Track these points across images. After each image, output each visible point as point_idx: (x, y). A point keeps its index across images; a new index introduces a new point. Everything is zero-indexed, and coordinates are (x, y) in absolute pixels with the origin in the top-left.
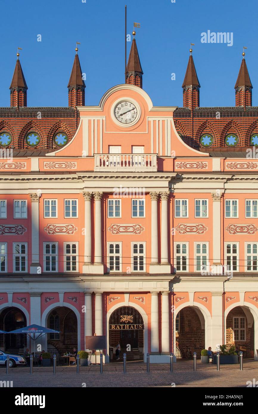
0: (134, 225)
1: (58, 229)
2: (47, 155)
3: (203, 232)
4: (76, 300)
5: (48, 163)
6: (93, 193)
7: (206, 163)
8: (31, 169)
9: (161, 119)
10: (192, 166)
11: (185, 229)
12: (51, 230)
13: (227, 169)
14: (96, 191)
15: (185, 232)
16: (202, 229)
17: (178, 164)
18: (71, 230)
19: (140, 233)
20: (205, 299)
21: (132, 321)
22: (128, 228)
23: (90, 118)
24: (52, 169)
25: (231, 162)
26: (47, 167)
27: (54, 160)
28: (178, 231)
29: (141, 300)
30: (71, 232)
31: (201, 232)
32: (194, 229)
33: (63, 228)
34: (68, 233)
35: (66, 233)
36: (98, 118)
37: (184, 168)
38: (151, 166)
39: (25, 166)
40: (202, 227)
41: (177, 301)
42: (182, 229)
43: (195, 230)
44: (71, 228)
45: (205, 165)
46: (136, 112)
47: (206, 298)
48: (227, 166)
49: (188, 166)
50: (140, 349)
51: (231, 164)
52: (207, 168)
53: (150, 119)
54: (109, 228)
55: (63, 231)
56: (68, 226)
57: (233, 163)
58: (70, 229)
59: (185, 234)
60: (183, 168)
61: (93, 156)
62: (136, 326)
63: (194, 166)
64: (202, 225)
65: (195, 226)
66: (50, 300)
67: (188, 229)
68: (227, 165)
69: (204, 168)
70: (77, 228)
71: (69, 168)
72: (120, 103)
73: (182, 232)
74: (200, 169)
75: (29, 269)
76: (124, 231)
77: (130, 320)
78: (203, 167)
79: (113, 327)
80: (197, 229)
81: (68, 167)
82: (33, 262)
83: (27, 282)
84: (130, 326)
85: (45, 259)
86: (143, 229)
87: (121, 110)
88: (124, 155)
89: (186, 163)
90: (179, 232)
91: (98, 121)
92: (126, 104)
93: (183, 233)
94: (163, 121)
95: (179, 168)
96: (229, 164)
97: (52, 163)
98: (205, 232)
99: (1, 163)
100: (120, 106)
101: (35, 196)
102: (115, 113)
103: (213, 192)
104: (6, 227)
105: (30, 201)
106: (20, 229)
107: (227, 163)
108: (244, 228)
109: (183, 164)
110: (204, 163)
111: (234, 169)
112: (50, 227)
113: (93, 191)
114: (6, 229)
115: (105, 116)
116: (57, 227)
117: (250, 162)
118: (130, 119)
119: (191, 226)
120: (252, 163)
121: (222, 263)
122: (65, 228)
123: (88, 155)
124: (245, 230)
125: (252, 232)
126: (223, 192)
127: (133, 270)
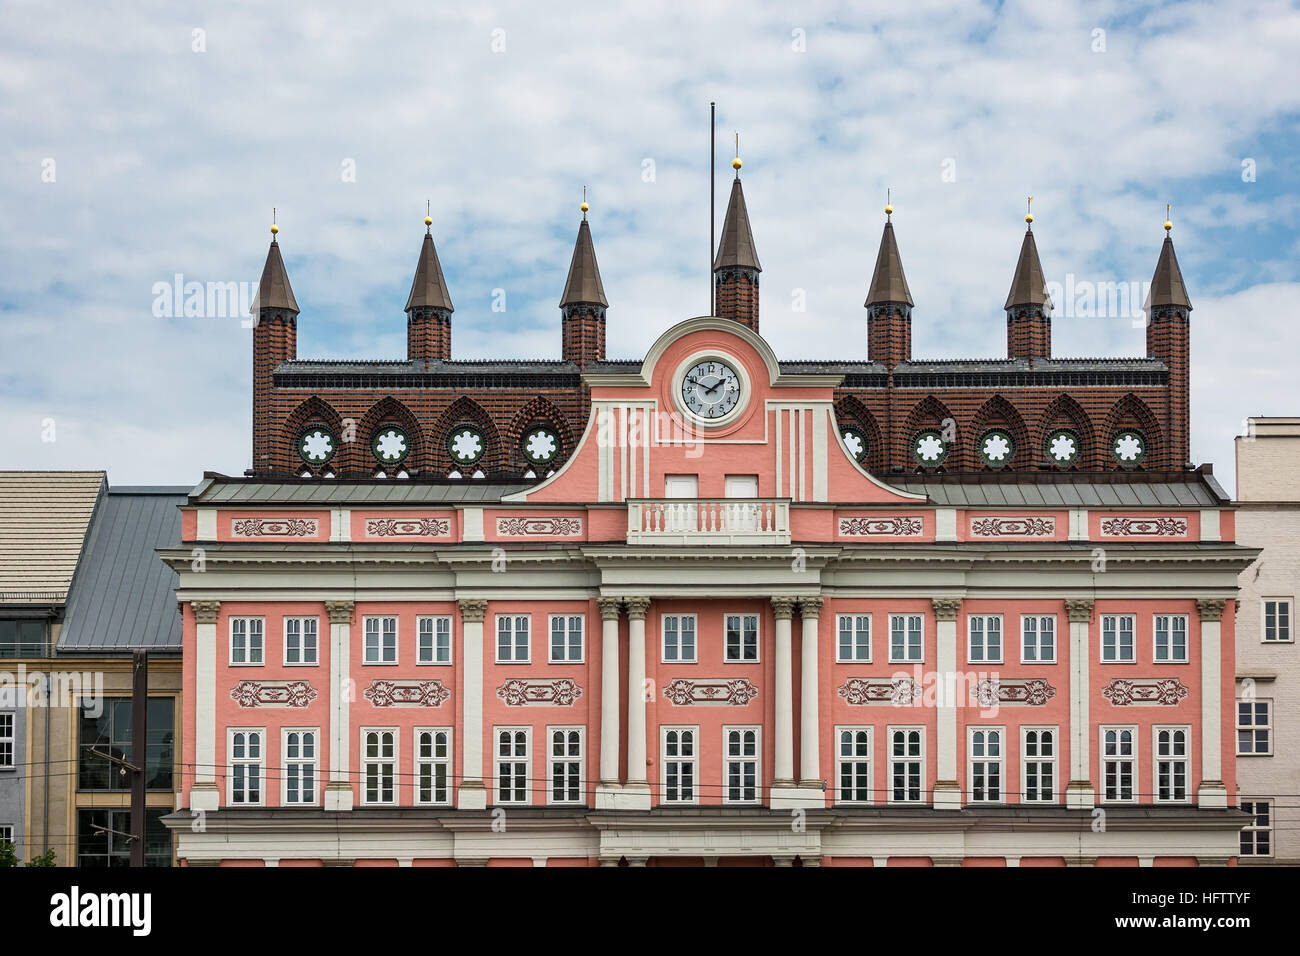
0: (731, 681)
1: (532, 692)
2: (503, 499)
5: (508, 520)
6: (623, 599)
7: (920, 520)
8: (464, 536)
9: (802, 408)
10: (882, 530)
11: (864, 693)
12: (513, 695)
13: (974, 536)
14: (629, 593)
15: (864, 701)
17: (847, 523)
18: (566, 695)
19: (745, 703)
22: (715, 689)
23: (617, 405)
24: (517, 535)
25: (984, 519)
26: (504, 532)
27: (523, 514)
28: (846, 699)
30: (565, 700)
32: (886, 691)
33: (545, 689)
34: (559, 702)
35: (553, 702)
36: (638, 406)
37: (862, 533)
38: (774, 529)
39: (446, 528)
42: (857, 692)
43: (889, 696)
44: (566, 690)
45: (915, 525)
46: (737, 388)
48: (975, 528)
49: (872, 528)
51: (985, 522)
52: (920, 534)
54: (665, 690)
55: (547, 696)
56: (559, 683)
57: (991, 520)
58: (564, 693)
59: (864, 705)
60: (858, 534)
61: (626, 504)
63: (886, 527)
65: (890, 684)
67: (873, 691)
68: (972, 524)
69: (913, 535)
70: (581, 690)
71: (561, 535)
72: (697, 364)
73: (856, 699)
74: (903, 535)
75: (455, 798)
76: (704, 696)
78: (911, 531)
81: (558, 531)
82: (466, 778)
83: (451, 832)
85: (497, 769)
86: (754, 692)
87: (699, 382)
88: (704, 504)
89: (866, 522)
90: (849, 699)
92: (711, 368)
93: (859, 703)
94: (809, 412)
95: (849, 534)
96: (979, 523)
97: (517, 520)
99: (385, 520)
100: (694, 373)
101: (473, 607)
102: (683, 390)
103: (937, 595)
104: (396, 688)
105: (459, 619)
106: (433, 691)
107: (973, 521)
108: (1018, 689)
109: (860, 523)
110: (913, 520)
111: (991, 536)
112: (512, 687)
113: (623, 594)
114: (396, 691)
115: (656, 400)
116: (529, 687)
117: (1035, 519)
118: (721, 407)
119: (878, 685)
120: (1039, 520)
121: (961, 782)
122: (549, 690)
123: (611, 500)
124: (1023, 695)
125: (1040, 699)
126: (963, 596)
127: (726, 800)
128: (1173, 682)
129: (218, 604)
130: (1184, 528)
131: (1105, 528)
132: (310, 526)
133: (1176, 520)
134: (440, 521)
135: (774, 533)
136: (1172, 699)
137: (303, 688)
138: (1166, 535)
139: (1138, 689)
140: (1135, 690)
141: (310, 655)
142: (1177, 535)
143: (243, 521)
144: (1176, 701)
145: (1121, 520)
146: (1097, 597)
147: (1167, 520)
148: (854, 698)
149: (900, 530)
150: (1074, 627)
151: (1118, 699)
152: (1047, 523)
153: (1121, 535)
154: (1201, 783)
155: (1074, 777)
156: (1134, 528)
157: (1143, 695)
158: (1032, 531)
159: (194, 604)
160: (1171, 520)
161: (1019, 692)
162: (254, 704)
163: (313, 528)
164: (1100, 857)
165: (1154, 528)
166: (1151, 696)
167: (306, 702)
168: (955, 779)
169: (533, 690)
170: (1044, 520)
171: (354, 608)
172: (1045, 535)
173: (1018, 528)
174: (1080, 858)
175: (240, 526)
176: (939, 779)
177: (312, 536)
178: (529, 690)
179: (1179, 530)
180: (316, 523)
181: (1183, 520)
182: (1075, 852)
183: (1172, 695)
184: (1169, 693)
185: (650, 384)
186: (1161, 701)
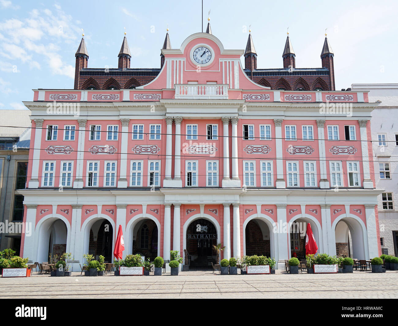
2: (136, 88)
3: (267, 152)
4: (157, 212)
5: (137, 94)
6: (173, 117)
7: (269, 95)
8: (123, 99)
9: (231, 61)
10: (256, 98)
11: (252, 150)
12: (137, 150)
13: (285, 100)
14: (175, 116)
15: (252, 153)
16: (266, 150)
17: (245, 96)
18: (155, 150)
20: (271, 211)
21: (206, 231)
23: (173, 60)
24: (140, 99)
25: (289, 95)
26: (136, 98)
27: (143, 92)
28: (246, 152)
29: (215, 211)
30: (154, 152)
31: (265, 152)
32: (259, 149)
34: (152, 152)
35: (150, 153)
36: (180, 60)
39: (118, 97)
40: (266, 148)
41: (246, 213)
42: (250, 150)
43: (260, 151)
44: (155, 149)
45: (267, 97)
46: (210, 55)
49: (253, 97)
50: (213, 257)
51: (289, 96)
52: (269, 99)
53: (221, 61)
55: (148, 151)
56: (153, 146)
57: (291, 95)
59: (252, 154)
60: (249, 99)
62: (210, 235)
63: (258, 97)
64: (266, 146)
65: (261, 147)
66: (134, 211)
67: (255, 149)
69: (267, 100)
70: (160, 149)
71: (154, 99)
72: (198, 48)
73: (250, 152)
74: (263, 100)
75: (117, 184)
77: (205, 230)
79: (190, 237)
80: (263, 150)
82: (121, 177)
83: (115, 196)
84: (204, 236)
85: (131, 175)
87: (198, 53)
88: (200, 86)
89: (252, 96)
90: (247, 152)
91: (180, 61)
92: (202, 49)
93: (251, 153)
94: (233, 62)
96: (287, 96)
97: (140, 94)
98: (269, 152)
99: (98, 95)
100: (197, 50)
101: (125, 121)
102: (194, 55)
103: (275, 118)
104: (99, 148)
105: (121, 126)
106: (112, 149)
107: (285, 96)
108: (302, 149)
109: (250, 96)
110: (266, 95)
111: (291, 100)
112: (137, 147)
113: (173, 116)
114: (99, 149)
115: (185, 58)
116: (143, 147)
117: (305, 95)
118: (205, 61)
119: (257, 147)
120: (306, 96)
121: (285, 179)
122: (149, 148)
123: (171, 88)
124: (303, 151)
125: (309, 152)
126: (283, 119)
127: (207, 185)
128: (352, 147)
129: (43, 120)
130: (352, 98)
131: (327, 98)
132: (75, 97)
134: (116, 95)
135: (222, 95)
136: (352, 152)
137: (69, 148)
138: (347, 100)
139: (341, 149)
140: (340, 149)
141: (72, 137)
142: (350, 100)
143: (53, 95)
144: (353, 153)
145: (333, 96)
146: (326, 119)
147: (347, 96)
148: (249, 152)
149: (262, 98)
150: (319, 129)
151: (334, 152)
152: (309, 96)
153: (332, 100)
154: (363, 180)
155: (322, 178)
156: (336, 98)
157: (342, 151)
158: (304, 99)
159: (35, 120)
160: (348, 96)
161: (302, 150)
162: (53, 153)
163: (76, 97)
164: (332, 205)
165: (342, 98)
166: (345, 151)
167: (70, 152)
168: (283, 178)
169: (144, 148)
170: (308, 95)
171: (87, 122)
172: (308, 100)
173: (300, 98)
174: (326, 205)
175: (52, 96)
176: (278, 178)
177: (75, 99)
178: (143, 148)
179: (351, 99)
180: (77, 95)
181: (352, 96)
182: (324, 203)
183: (352, 151)
184: (351, 150)
185: (183, 53)
186: (349, 153)
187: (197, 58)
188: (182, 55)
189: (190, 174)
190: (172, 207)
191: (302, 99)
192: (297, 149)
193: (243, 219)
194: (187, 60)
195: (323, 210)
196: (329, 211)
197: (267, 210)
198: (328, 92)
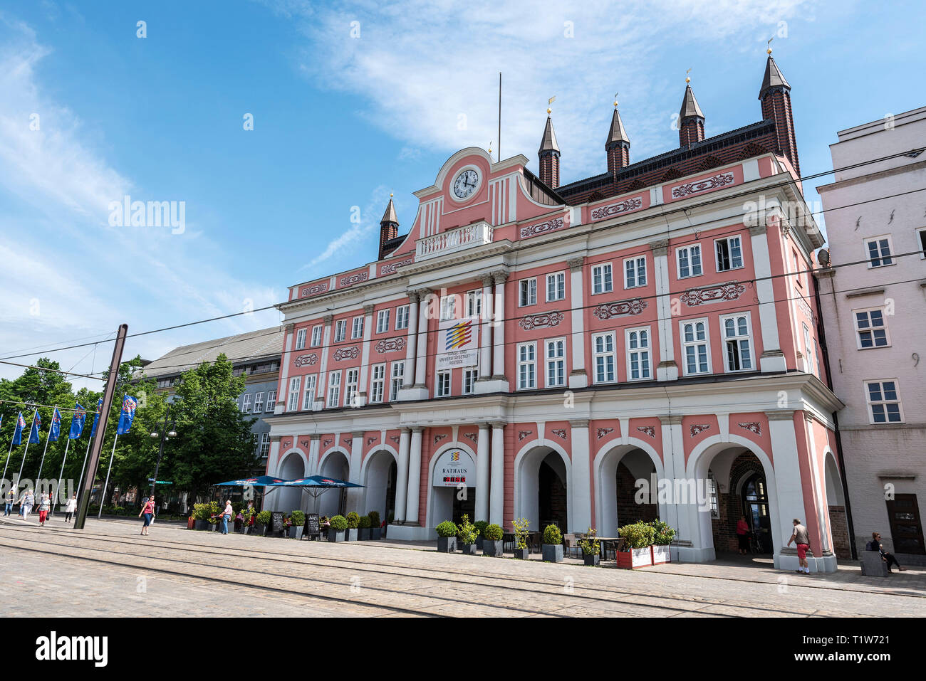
2: (385, 257)
3: (557, 323)
4: (399, 440)
5: (386, 267)
6: (417, 291)
8: (369, 278)
9: (505, 179)
10: (542, 230)
11: (533, 322)
12: (381, 348)
13: (591, 219)
14: (420, 287)
15: (533, 327)
16: (555, 318)
17: (526, 230)
18: (400, 345)
20: (562, 434)
23: (428, 204)
24: (388, 272)
25: (599, 208)
26: (384, 272)
27: (391, 262)
28: (523, 328)
29: (473, 437)
30: (400, 347)
31: (554, 323)
32: (544, 320)
34: (397, 349)
36: (437, 201)
37: (533, 234)
39: (366, 276)
40: (556, 314)
41: (521, 439)
42: (529, 323)
43: (546, 322)
44: (400, 342)
45: (561, 221)
46: (477, 179)
47: (564, 433)
48: (594, 215)
49: (538, 229)
51: (599, 210)
52: (563, 225)
53: (491, 183)
55: (393, 347)
56: (398, 339)
57: (603, 208)
60: (530, 235)
63: (544, 227)
65: (547, 314)
66: (372, 441)
67: (537, 321)
68: (592, 214)
69: (558, 228)
70: (406, 342)
72: (460, 174)
73: (528, 327)
74: (555, 229)
78: (557, 226)
80: (550, 320)
82: (361, 392)
83: (352, 418)
85: (372, 385)
87: (461, 182)
89: (535, 227)
90: (525, 327)
91: (437, 203)
92: (467, 174)
93: (531, 329)
94: (508, 180)
95: (527, 236)
96: (597, 211)
97: (389, 266)
98: (560, 323)
99: (347, 278)
100: (460, 178)
102: (454, 188)
103: (570, 258)
104: (343, 351)
105: (364, 316)
106: (355, 351)
107: (592, 212)
108: (623, 306)
109: (532, 228)
110: (559, 219)
111: (603, 217)
112: (381, 344)
113: (417, 289)
114: (343, 355)
115: (443, 196)
116: (387, 343)
117: (629, 201)
118: (470, 190)
119: (541, 317)
120: (632, 200)
121: (588, 370)
122: (394, 343)
124: (626, 310)
125: (637, 310)
126: (585, 255)
127: (464, 392)
128: (733, 283)
129: (294, 325)
131: (675, 194)
133: (725, 175)
136: (733, 295)
138: (720, 186)
139: (706, 292)
140: (704, 293)
141: (320, 342)
142: (727, 184)
143: (306, 289)
144: (736, 296)
145: (685, 186)
146: (671, 237)
147: (718, 177)
149: (552, 227)
150: (657, 259)
151: (692, 302)
152: (637, 200)
153: (686, 195)
154: (762, 353)
155: (663, 359)
157: (710, 296)
158: (628, 208)
159: (287, 326)
160: (722, 177)
161: (624, 308)
162: (300, 366)
163: (325, 287)
164: (685, 415)
166: (717, 296)
167: (315, 363)
168: (583, 368)
170: (635, 199)
171: (334, 318)
172: (636, 208)
173: (619, 208)
174: (670, 416)
175: (305, 292)
176: (574, 368)
179: (728, 180)
180: (326, 285)
181: (731, 173)
182: (666, 412)
183: (733, 292)
184: (731, 291)
185: (441, 189)
186: (725, 298)
187: (458, 191)
188: (440, 191)
189: (441, 377)
190: (410, 432)
191: (623, 209)
192: (613, 308)
193: (514, 449)
194: (445, 198)
195: (665, 429)
196: (678, 429)
197: (555, 431)
198: (674, 181)
